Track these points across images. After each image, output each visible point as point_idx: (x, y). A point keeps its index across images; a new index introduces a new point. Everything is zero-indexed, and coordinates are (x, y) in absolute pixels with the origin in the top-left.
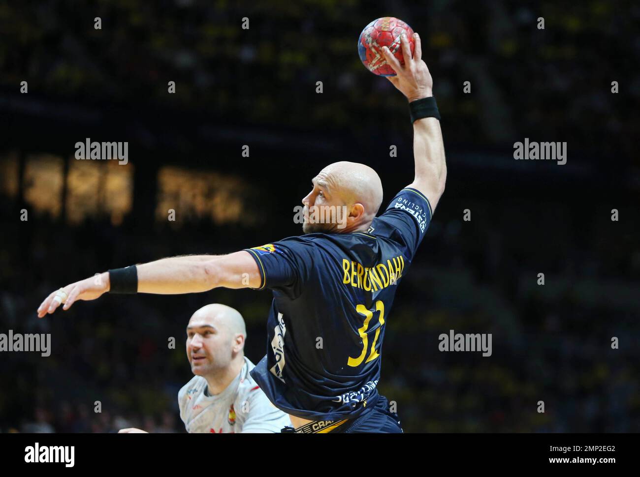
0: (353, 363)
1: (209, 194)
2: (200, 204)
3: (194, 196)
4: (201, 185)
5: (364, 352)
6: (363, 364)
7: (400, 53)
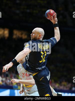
0: (40, 62)
1: (22, 34)
2: (20, 36)
3: (19, 35)
4: (20, 33)
5: (42, 60)
6: (42, 62)
7: (54, 17)
